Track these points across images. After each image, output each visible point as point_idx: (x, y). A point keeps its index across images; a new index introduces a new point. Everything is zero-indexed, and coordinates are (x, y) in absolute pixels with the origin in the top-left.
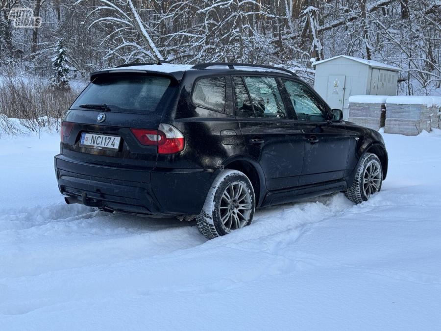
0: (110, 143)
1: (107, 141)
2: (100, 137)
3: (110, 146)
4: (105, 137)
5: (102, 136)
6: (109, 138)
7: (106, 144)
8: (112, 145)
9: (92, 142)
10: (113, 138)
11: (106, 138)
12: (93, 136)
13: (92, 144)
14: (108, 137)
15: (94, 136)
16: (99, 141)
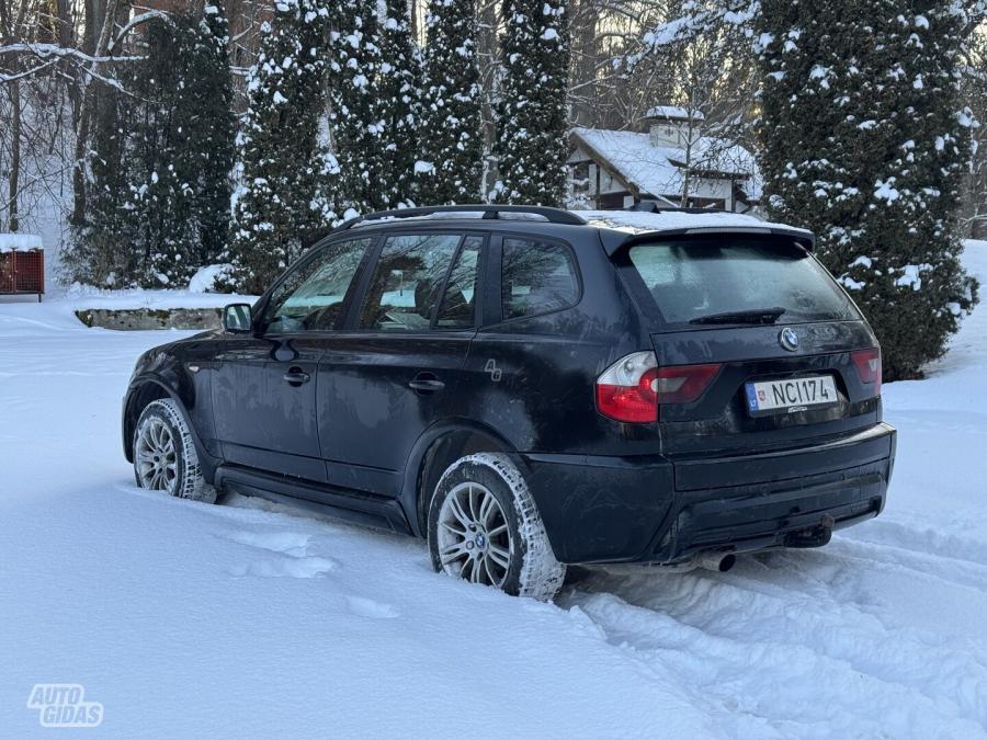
0: (818, 393)
1: (810, 389)
2: (789, 384)
3: (820, 400)
4: (801, 381)
5: (793, 382)
6: (810, 382)
7: (811, 398)
8: (823, 395)
9: (779, 399)
10: (818, 380)
11: (804, 384)
12: (774, 387)
13: (781, 405)
14: (807, 380)
15: (777, 383)
16: (793, 393)
